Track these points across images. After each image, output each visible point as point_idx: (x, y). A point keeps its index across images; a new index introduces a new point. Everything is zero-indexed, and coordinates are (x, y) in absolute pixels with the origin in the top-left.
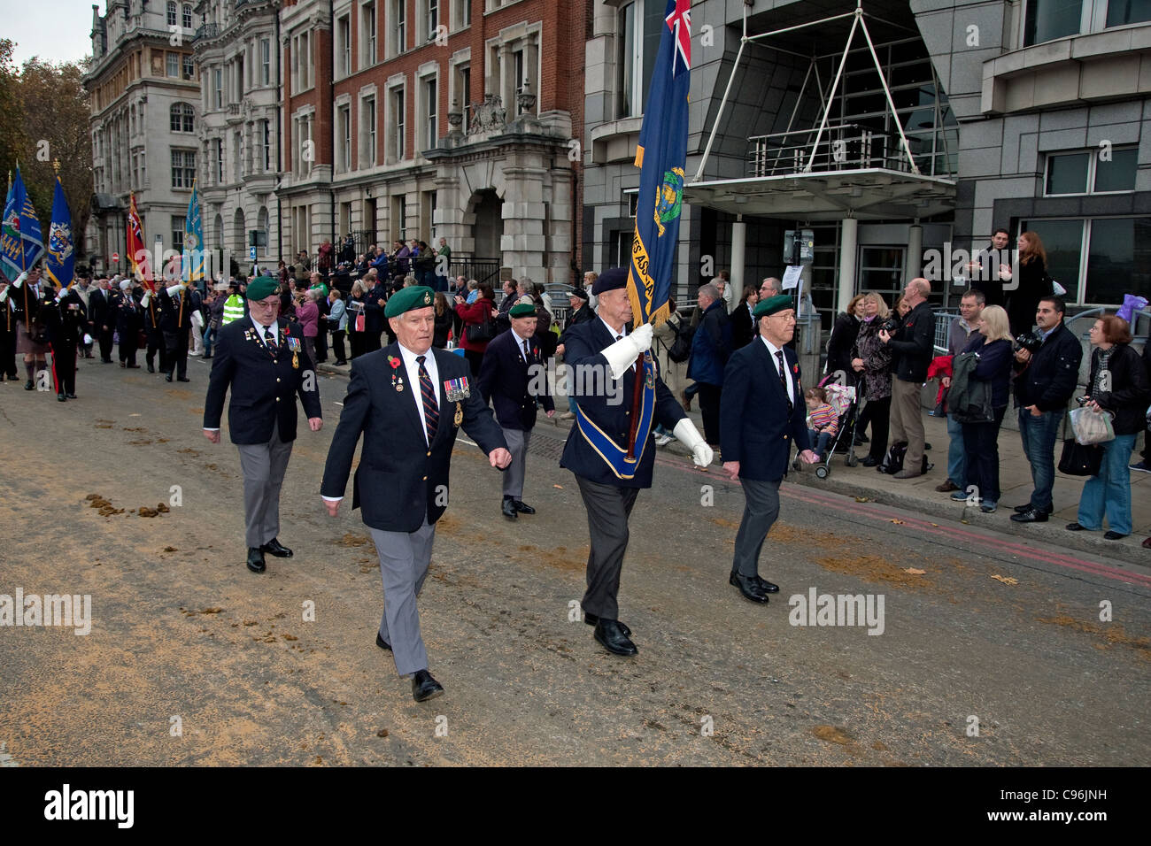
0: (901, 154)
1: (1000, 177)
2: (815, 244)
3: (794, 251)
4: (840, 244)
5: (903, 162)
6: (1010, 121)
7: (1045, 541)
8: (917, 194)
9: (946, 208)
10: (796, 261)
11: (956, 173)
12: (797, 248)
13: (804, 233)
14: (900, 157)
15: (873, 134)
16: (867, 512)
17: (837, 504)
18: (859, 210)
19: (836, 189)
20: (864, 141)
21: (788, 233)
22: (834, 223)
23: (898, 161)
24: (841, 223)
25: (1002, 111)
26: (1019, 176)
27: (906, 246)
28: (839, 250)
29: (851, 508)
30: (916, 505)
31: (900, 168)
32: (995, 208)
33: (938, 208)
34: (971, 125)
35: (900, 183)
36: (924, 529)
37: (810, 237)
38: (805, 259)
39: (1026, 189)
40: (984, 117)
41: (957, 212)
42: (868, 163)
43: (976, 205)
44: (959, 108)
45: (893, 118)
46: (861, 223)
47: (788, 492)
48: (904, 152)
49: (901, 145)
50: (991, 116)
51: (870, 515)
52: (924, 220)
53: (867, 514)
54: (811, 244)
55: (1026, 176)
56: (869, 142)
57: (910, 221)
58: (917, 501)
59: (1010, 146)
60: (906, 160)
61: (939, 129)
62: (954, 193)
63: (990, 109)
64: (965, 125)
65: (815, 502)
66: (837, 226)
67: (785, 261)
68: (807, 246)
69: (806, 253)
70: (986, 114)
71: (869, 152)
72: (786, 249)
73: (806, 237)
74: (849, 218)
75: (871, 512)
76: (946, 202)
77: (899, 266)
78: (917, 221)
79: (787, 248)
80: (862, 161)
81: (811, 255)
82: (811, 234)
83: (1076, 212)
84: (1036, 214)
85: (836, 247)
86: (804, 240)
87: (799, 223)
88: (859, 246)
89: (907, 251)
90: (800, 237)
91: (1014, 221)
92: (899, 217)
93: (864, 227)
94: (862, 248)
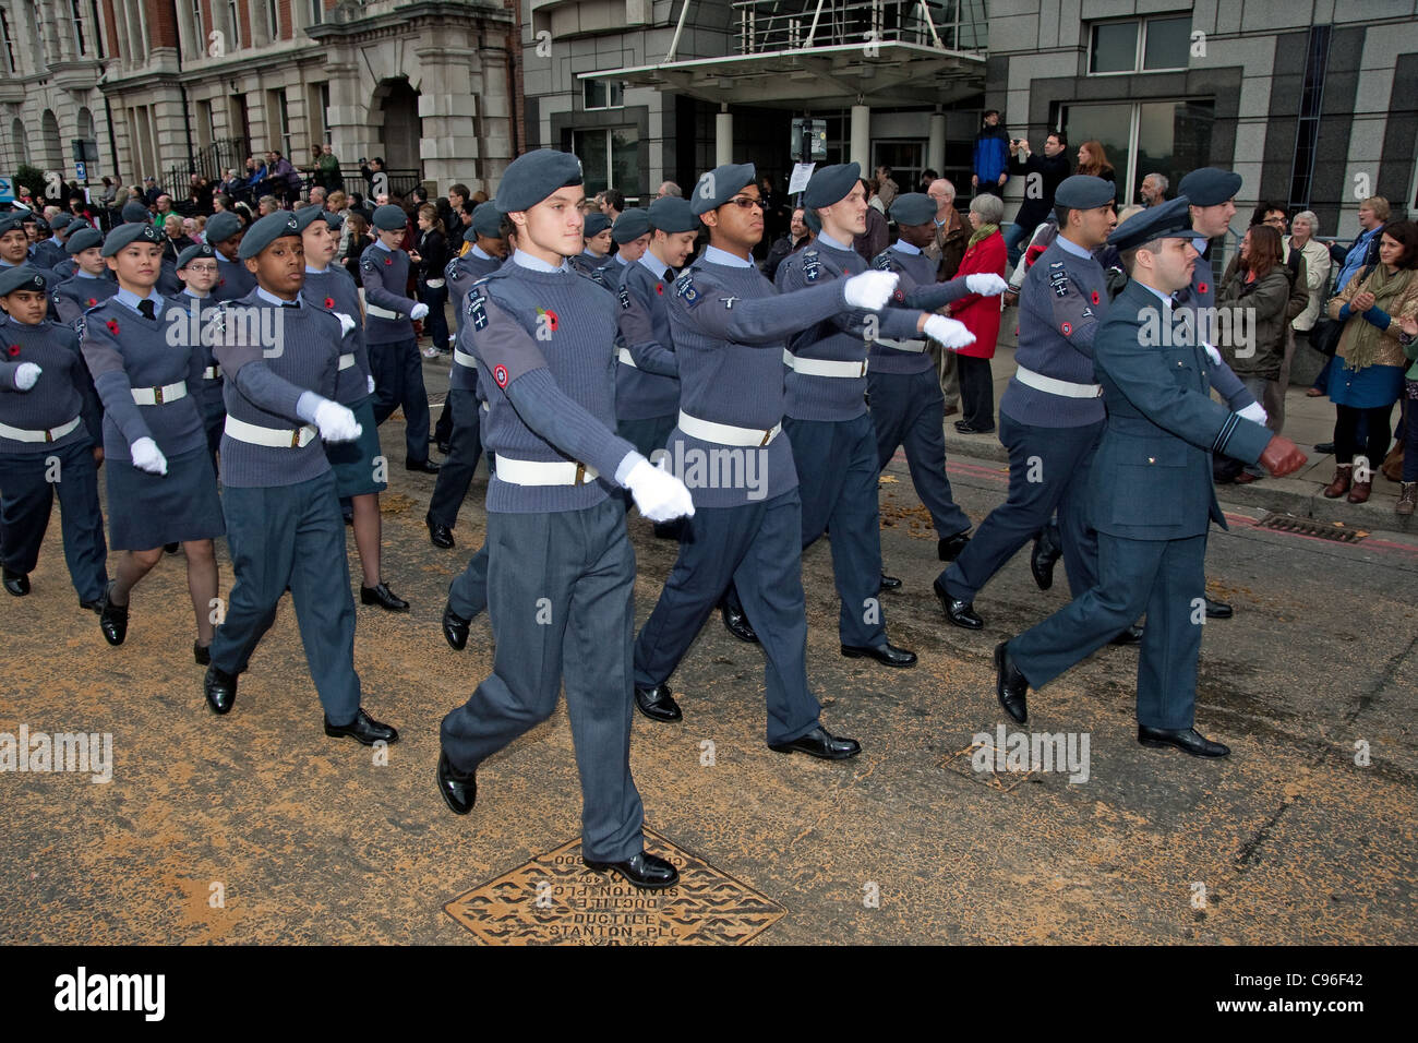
0: (920, 23)
1: (1038, 51)
2: (828, 138)
3: (803, 145)
4: (848, 137)
5: (923, 33)
8: (940, 74)
9: (974, 91)
10: (807, 157)
11: (985, 47)
12: (807, 141)
13: (815, 122)
14: (919, 26)
18: (873, 94)
19: (844, 68)
20: (875, 7)
21: (796, 122)
22: (838, 112)
23: (915, 31)
24: (849, 112)
26: (1059, 50)
27: (927, 139)
28: (848, 146)
30: (960, 447)
31: (919, 40)
32: (1031, 90)
33: (964, 91)
35: (920, 59)
37: (822, 127)
38: (817, 155)
39: (1067, 66)
41: (987, 96)
42: (881, 35)
43: (1010, 87)
46: (874, 111)
48: (924, 21)
49: (920, 11)
52: (947, 107)
54: (823, 136)
55: (1067, 50)
56: (882, 8)
57: (931, 109)
58: (961, 443)
59: (1049, 12)
60: (926, 31)
62: (983, 72)
66: (842, 116)
67: (793, 158)
68: (819, 138)
69: (817, 147)
71: (881, 22)
72: (793, 142)
73: (818, 127)
74: (860, 105)
76: (973, 83)
77: (918, 164)
78: (939, 108)
79: (795, 141)
80: (873, 32)
81: (823, 150)
82: (823, 123)
83: (1123, 94)
84: (1079, 97)
85: (843, 142)
86: (815, 131)
87: (808, 110)
88: (871, 140)
89: (928, 145)
90: (810, 127)
91: (1054, 106)
92: (919, 104)
93: (878, 117)
94: (874, 143)
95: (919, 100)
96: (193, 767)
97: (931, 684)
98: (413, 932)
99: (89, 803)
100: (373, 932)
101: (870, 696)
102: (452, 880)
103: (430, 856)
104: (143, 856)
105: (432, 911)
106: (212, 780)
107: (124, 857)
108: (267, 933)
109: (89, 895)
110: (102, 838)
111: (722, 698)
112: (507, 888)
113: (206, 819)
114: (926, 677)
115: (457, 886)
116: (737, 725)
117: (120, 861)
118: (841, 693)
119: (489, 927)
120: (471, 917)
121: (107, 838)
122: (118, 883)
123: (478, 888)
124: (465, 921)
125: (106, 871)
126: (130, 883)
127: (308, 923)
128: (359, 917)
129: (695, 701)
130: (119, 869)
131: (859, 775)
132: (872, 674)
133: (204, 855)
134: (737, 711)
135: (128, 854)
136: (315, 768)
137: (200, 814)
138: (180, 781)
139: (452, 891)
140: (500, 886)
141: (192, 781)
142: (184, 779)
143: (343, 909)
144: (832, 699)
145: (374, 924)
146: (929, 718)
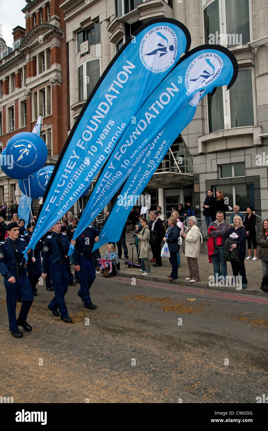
0: (175, 166)
1: (206, 173)
4: (158, 196)
5: (176, 169)
6: (208, 155)
7: (234, 292)
8: (181, 179)
9: (191, 183)
11: (193, 172)
14: (175, 167)
15: (166, 160)
16: (176, 288)
17: (165, 287)
18: (164, 185)
19: (155, 179)
20: (163, 163)
22: (155, 190)
23: (174, 168)
24: (158, 190)
25: (204, 152)
26: (212, 172)
27: (179, 196)
28: (158, 199)
29: (171, 288)
31: (175, 171)
32: (206, 183)
33: (188, 183)
34: (196, 157)
35: (176, 176)
36: (196, 293)
39: (214, 176)
40: (200, 154)
41: (194, 185)
42: (165, 170)
43: (200, 182)
44: (192, 152)
45: (171, 155)
46: (164, 189)
47: (149, 284)
48: (176, 166)
49: (175, 164)
50: (202, 154)
51: (178, 290)
52: (184, 188)
53: (177, 289)
55: (214, 172)
56: (165, 163)
57: (180, 188)
59: (209, 163)
60: (177, 168)
61: (187, 158)
62: (192, 178)
63: (201, 152)
64: (194, 157)
65: (158, 287)
66: (156, 191)
70: (200, 153)
71: (165, 166)
74: (160, 188)
75: (178, 289)
76: (191, 181)
77: (178, 203)
78: (182, 188)
80: (163, 169)
83: (230, 184)
84: (219, 184)
85: (157, 198)
88: (164, 197)
89: (180, 198)
91: (212, 187)
92: (176, 187)
93: (166, 191)
94: (165, 197)
95: (177, 186)
97: (184, 362)
101: (166, 368)
111: (121, 370)
114: (182, 360)
116: (125, 380)
118: (157, 367)
129: (113, 372)
131: (163, 396)
132: (167, 360)
134: (126, 375)
144: (154, 369)
146: (184, 374)
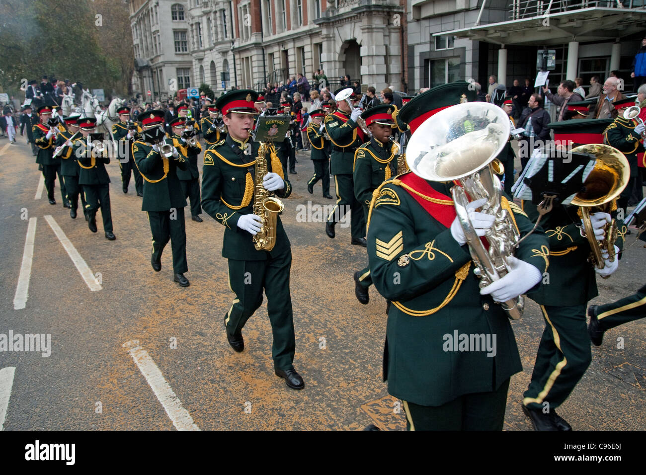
2: (556, 58)
3: (543, 63)
4: (566, 57)
10: (544, 69)
12: (545, 61)
13: (550, 51)
18: (582, 35)
19: (566, 23)
21: (540, 51)
23: (607, 1)
24: (567, 45)
27: (610, 56)
28: (566, 63)
31: (609, 5)
35: (609, 15)
37: (553, 54)
38: (550, 67)
42: (587, 5)
46: (581, 44)
52: (622, 39)
54: (554, 58)
57: (614, 40)
66: (564, 47)
67: (537, 69)
68: (551, 59)
69: (551, 63)
72: (538, 61)
73: (551, 53)
74: (573, 41)
78: (617, 41)
79: (539, 61)
80: (583, 4)
81: (554, 65)
82: (554, 51)
85: (563, 61)
86: (549, 56)
87: (546, 45)
88: (578, 59)
89: (610, 59)
90: (547, 53)
93: (583, 46)
94: (580, 60)
95: (608, 36)
96: (259, 333)
98: (346, 415)
99: (219, 342)
100: (329, 412)
102: (364, 395)
103: (355, 383)
104: (239, 367)
105: (354, 407)
106: (266, 339)
107: (231, 366)
108: (286, 405)
109: (218, 379)
110: (223, 357)
112: (388, 401)
113: (263, 355)
115: (367, 397)
117: (230, 367)
119: (379, 417)
120: (372, 412)
121: (225, 357)
122: (229, 376)
123: (375, 400)
124: (369, 413)
125: (225, 371)
126: (233, 377)
127: (302, 404)
128: (324, 405)
130: (229, 371)
133: (261, 370)
135: (233, 365)
136: (308, 338)
137: (261, 352)
138: (254, 338)
139: (364, 399)
140: (386, 400)
141: (258, 339)
142: (255, 337)
143: (317, 401)
145: (330, 409)
